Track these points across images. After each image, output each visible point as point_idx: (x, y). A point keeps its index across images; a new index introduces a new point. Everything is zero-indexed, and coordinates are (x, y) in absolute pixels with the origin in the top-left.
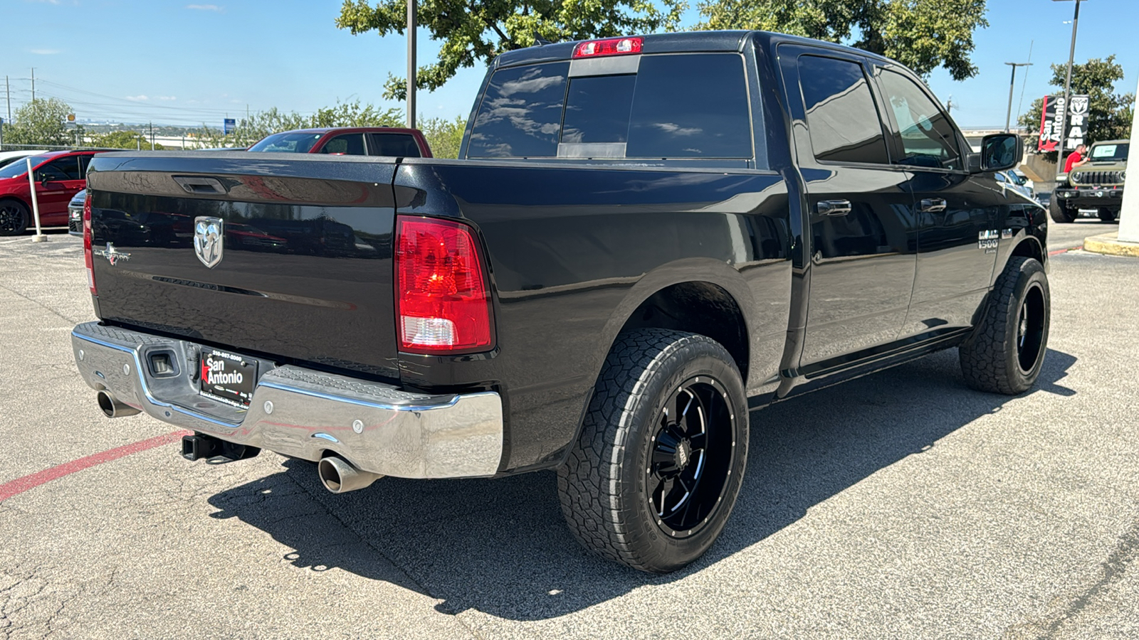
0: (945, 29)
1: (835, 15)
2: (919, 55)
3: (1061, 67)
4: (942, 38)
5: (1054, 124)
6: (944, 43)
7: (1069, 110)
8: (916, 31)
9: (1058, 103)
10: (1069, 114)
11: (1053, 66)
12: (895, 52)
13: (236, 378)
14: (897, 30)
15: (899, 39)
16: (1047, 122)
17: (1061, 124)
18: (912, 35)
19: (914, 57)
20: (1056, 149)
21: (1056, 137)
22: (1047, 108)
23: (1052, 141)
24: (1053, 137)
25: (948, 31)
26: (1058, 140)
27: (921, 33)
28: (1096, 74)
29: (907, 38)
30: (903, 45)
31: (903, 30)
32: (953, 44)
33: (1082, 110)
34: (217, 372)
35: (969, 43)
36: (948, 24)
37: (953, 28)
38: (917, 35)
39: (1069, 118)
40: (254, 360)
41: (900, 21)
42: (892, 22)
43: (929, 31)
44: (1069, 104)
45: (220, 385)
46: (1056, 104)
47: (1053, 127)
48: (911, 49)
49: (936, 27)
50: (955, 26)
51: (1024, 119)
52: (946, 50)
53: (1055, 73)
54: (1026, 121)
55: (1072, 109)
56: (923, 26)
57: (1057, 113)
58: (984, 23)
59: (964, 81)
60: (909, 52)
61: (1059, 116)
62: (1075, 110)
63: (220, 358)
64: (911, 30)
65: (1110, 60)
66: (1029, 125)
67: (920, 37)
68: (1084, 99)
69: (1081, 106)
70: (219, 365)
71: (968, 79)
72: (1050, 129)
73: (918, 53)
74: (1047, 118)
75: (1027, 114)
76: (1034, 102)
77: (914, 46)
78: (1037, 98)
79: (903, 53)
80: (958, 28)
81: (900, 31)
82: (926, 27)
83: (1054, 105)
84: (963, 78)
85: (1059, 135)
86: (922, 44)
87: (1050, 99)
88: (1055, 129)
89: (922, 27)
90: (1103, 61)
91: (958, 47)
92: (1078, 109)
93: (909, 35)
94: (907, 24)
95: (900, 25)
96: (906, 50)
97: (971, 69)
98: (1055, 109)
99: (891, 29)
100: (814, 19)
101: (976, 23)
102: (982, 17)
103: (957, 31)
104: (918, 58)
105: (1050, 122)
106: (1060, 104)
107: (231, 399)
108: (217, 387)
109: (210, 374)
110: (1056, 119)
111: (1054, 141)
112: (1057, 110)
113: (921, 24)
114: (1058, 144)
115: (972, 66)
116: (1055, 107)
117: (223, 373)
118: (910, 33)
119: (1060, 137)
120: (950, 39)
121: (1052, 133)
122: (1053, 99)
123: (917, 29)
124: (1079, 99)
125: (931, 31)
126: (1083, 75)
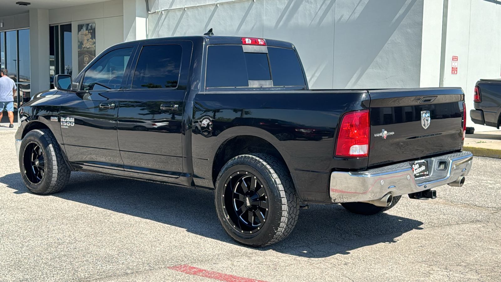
13: (423, 168)
34: (417, 169)
40: (428, 159)
45: (417, 173)
63: (417, 164)
70: (417, 166)
107: (422, 176)
108: (417, 175)
109: (414, 171)
117: (419, 168)
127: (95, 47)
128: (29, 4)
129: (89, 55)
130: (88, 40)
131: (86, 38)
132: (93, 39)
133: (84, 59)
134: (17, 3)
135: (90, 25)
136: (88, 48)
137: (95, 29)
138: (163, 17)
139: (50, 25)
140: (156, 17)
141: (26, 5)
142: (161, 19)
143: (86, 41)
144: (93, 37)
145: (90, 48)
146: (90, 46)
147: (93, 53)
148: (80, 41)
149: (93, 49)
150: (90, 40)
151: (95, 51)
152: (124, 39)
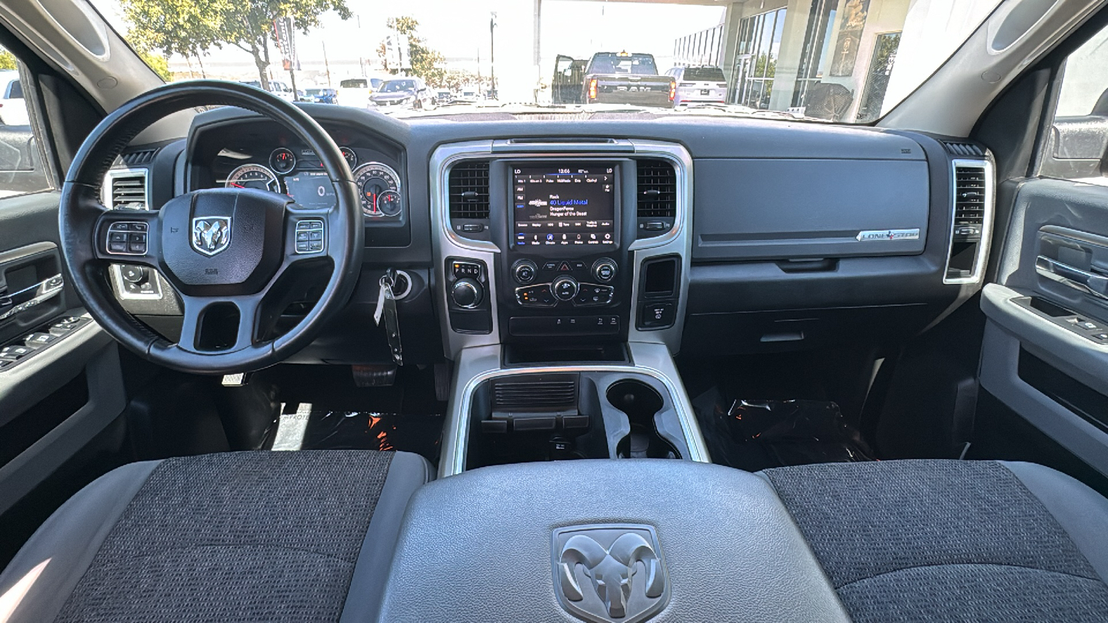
84: (348, 19)
87: (388, 38)
97: (352, 13)
98: (392, 43)
106: (394, 39)
115: (352, 11)
124: (403, 38)
126: (401, 23)
127: (864, 24)
130: (856, 14)
131: (854, 12)
133: (843, 43)
136: (853, 27)
143: (853, 16)
144: (865, 9)
145: (856, 26)
146: (858, 24)
147: (859, 34)
148: (846, 16)
149: (859, 29)
150: (860, 13)
151: (862, 30)
152: (910, 6)
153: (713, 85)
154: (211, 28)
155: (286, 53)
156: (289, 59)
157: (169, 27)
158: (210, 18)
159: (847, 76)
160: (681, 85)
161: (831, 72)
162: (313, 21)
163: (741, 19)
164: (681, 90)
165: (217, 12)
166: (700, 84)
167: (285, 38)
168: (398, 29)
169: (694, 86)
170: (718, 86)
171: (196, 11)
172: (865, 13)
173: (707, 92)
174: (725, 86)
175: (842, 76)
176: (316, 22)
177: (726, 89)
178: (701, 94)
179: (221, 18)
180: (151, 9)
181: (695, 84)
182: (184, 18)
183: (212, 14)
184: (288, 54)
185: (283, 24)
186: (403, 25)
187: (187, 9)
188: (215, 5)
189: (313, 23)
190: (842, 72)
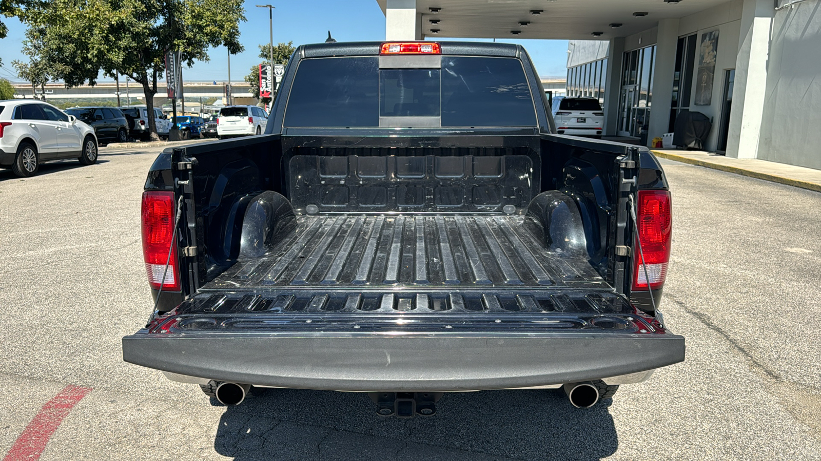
0: (223, 21)
1: (150, 7)
2: (209, 37)
3: (265, 47)
4: (222, 27)
5: (267, 81)
6: (224, 30)
7: (274, 73)
8: (205, 21)
9: (268, 69)
10: (275, 75)
11: (260, 46)
12: (193, 34)
14: (192, 20)
15: (194, 25)
16: (263, 80)
17: (270, 81)
18: (202, 24)
19: (205, 38)
20: (270, 96)
21: (269, 89)
22: (262, 72)
23: (267, 91)
24: (267, 89)
25: (226, 23)
26: (270, 91)
27: (208, 23)
28: (284, 53)
29: (200, 25)
30: (197, 30)
31: (196, 20)
32: (229, 31)
33: (281, 74)
35: (237, 31)
36: (225, 18)
37: (228, 21)
38: (205, 23)
39: (275, 78)
41: (194, 14)
42: (188, 14)
43: (213, 22)
44: (274, 70)
46: (266, 69)
47: (266, 83)
48: (203, 33)
49: (218, 19)
50: (229, 20)
51: (248, 78)
52: (226, 35)
53: (261, 51)
54: (250, 79)
55: (276, 73)
56: (210, 18)
57: (268, 75)
58: (244, 19)
59: (237, 55)
60: (201, 34)
61: (269, 76)
62: (278, 74)
64: (201, 21)
65: (290, 44)
66: (251, 81)
67: (208, 25)
68: (281, 67)
69: (280, 71)
71: (239, 54)
72: (265, 84)
73: (207, 35)
74: (263, 78)
75: (250, 75)
76: (252, 68)
77: (205, 31)
78: (254, 65)
79: (197, 35)
80: (231, 21)
81: (194, 20)
82: (211, 19)
83: (265, 70)
84: (235, 53)
85: (270, 88)
86: (210, 30)
87: (263, 67)
88: (268, 84)
89: (208, 19)
90: (287, 45)
91: (233, 32)
92: (279, 73)
93: (201, 23)
94: (199, 16)
95: (193, 17)
96: (199, 33)
97: (241, 48)
98: (266, 72)
99: (188, 19)
100: (138, 8)
101: (240, 19)
102: (243, 15)
103: (231, 23)
104: (208, 38)
105: (265, 80)
106: (269, 68)
110: (268, 78)
111: (268, 92)
112: (268, 73)
113: (208, 17)
114: (271, 93)
115: (241, 46)
116: (266, 71)
118: (201, 22)
119: (271, 89)
120: (227, 28)
121: (267, 87)
122: (264, 66)
123: (205, 20)
124: (279, 67)
125: (215, 22)
126: (277, 52)
127: (715, 61)
128: (647, 13)
129: (708, 72)
130: (709, 53)
131: (707, 51)
132: (713, 52)
133: (702, 77)
134: (634, 14)
135: (713, 33)
136: (708, 64)
137: (718, 38)
138: (793, 13)
139: (679, 37)
140: (786, 13)
141: (644, 16)
142: (790, 16)
143: (707, 54)
144: (715, 48)
145: (710, 63)
146: (710, 61)
147: (712, 69)
148: (702, 54)
149: (712, 65)
150: (711, 52)
151: (714, 67)
152: (739, 49)
153: (588, 114)
154: (114, 62)
155: (171, 83)
156: (173, 88)
157: (79, 60)
158: (114, 53)
159: (707, 105)
160: (558, 113)
161: (695, 102)
162: (199, 53)
163: (624, 53)
164: (558, 119)
165: (120, 48)
166: (576, 114)
167: (172, 70)
168: (274, 58)
169: (570, 114)
170: (594, 115)
171: (104, 47)
172: (715, 52)
173: (584, 120)
174: (602, 114)
175: (704, 105)
176: (201, 55)
177: (602, 117)
178: (578, 122)
179: (124, 53)
180: (65, 46)
181: (571, 113)
182: (93, 53)
183: (116, 50)
184: (173, 84)
185: (171, 57)
186: (279, 54)
187: (96, 46)
188: (120, 43)
189: (198, 55)
190: (703, 102)
